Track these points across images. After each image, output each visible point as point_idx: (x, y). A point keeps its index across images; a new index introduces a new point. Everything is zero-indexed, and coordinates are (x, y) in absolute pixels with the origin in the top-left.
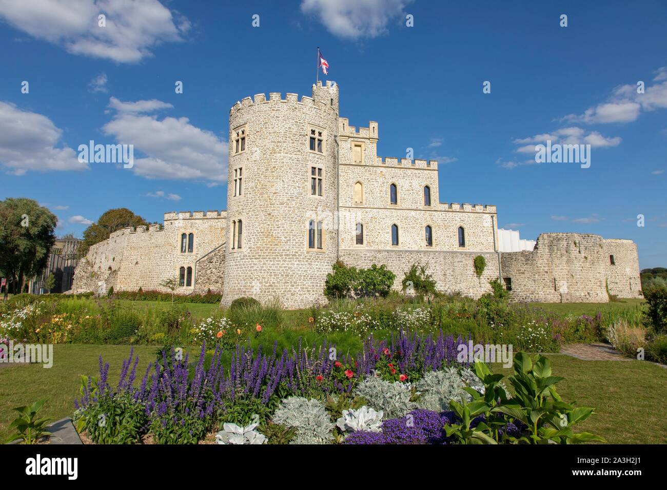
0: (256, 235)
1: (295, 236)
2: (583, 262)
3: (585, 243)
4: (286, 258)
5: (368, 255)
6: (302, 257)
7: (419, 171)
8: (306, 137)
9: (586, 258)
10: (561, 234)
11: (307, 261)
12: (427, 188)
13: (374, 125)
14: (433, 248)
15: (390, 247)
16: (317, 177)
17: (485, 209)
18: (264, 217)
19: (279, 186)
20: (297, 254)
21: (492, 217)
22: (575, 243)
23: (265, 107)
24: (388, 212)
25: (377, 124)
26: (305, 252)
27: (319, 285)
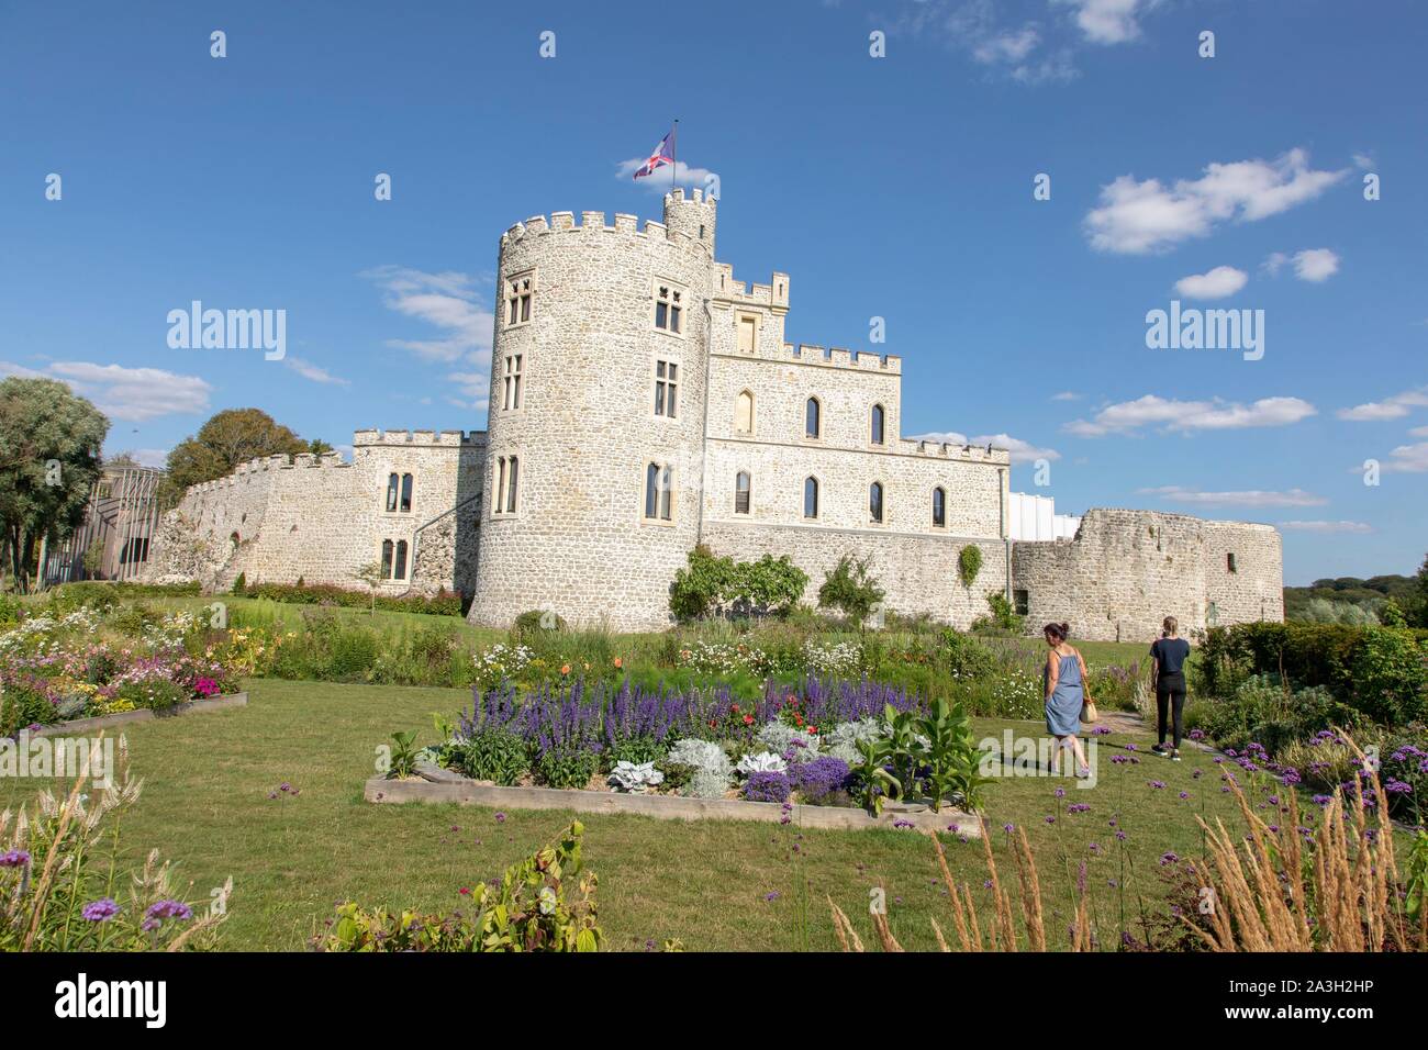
0: (544, 488)
1: (620, 493)
2: (1165, 567)
3: (1170, 531)
4: (600, 535)
5: (758, 534)
6: (632, 534)
7: (864, 375)
8: (650, 301)
9: (1169, 559)
10: (1126, 512)
11: (641, 543)
12: (879, 409)
13: (782, 280)
14: (885, 527)
15: (800, 520)
16: (667, 380)
17: (988, 455)
18: (561, 454)
19: (594, 394)
20: (622, 529)
21: (1000, 471)
22: (1151, 531)
23: (571, 240)
24: (799, 454)
25: (787, 279)
26: (638, 526)
27: (661, 589)
